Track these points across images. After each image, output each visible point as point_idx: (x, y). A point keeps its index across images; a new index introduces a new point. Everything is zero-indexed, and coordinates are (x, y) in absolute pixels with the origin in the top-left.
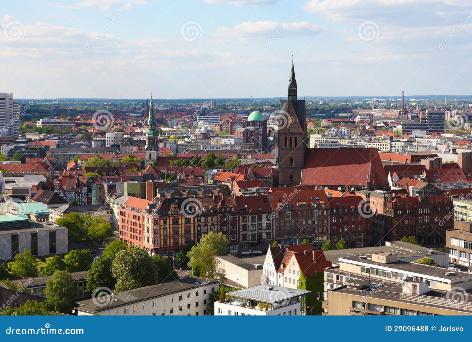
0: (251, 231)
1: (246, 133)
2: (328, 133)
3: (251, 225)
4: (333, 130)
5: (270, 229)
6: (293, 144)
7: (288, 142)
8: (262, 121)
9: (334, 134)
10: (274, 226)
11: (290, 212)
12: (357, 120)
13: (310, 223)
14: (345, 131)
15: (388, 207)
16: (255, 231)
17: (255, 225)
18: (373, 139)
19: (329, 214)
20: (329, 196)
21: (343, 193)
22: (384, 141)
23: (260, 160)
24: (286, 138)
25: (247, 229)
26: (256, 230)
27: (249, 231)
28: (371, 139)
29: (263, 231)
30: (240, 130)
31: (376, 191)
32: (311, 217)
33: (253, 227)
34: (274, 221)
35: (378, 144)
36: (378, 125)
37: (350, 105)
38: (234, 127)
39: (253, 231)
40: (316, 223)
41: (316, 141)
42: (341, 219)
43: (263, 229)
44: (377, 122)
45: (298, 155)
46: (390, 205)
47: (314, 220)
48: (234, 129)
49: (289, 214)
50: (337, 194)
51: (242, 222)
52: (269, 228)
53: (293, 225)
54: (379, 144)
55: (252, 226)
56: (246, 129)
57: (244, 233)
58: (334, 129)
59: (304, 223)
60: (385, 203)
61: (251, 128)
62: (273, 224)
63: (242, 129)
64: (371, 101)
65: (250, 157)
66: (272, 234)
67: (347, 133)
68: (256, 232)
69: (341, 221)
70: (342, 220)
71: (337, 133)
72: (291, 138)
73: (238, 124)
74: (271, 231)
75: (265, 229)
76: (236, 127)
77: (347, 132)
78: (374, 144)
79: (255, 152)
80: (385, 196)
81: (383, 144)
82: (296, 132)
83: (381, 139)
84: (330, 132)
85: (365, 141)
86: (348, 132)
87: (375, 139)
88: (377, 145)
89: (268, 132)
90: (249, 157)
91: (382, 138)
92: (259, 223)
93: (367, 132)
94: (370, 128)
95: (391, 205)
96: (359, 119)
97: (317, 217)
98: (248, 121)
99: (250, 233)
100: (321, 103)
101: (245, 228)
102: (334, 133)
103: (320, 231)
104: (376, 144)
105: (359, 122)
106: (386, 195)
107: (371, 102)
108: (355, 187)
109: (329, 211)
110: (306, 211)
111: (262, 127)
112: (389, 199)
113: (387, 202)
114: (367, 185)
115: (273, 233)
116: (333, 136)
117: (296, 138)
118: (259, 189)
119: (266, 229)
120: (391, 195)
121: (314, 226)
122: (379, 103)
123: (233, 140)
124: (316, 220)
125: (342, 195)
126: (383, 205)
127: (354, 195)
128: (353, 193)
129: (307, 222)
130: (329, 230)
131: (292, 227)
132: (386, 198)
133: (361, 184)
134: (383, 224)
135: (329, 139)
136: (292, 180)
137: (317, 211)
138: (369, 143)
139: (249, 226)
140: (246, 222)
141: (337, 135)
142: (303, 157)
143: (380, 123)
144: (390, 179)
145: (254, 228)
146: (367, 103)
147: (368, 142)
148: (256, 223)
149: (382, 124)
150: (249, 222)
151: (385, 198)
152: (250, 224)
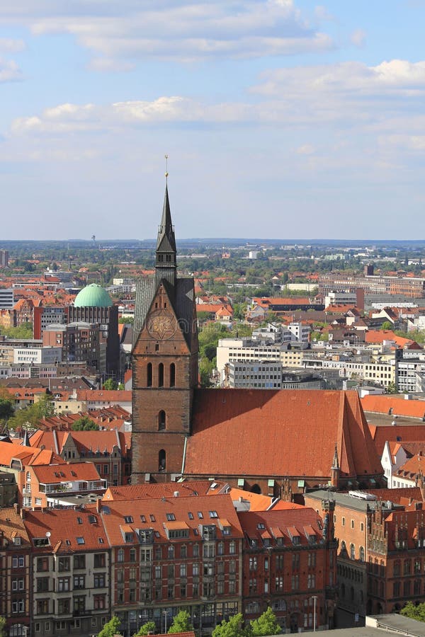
0: (59, 592)
1: (70, 334)
2: (260, 336)
3: (59, 578)
4: (271, 330)
5: (104, 587)
6: (166, 379)
7: (155, 373)
8: (106, 309)
9: (274, 339)
10: (113, 581)
11: (150, 548)
12: (327, 302)
13: (196, 571)
14: (298, 331)
15: (376, 533)
16: (69, 591)
17: (68, 578)
18: (358, 353)
19: (241, 551)
20: (241, 508)
21: (273, 500)
22: (382, 359)
23: (97, 403)
24: (150, 366)
25: (50, 588)
26: (71, 589)
27: (53, 591)
28: (353, 354)
29: (86, 592)
30: (54, 328)
31: (351, 492)
32: (199, 559)
33: (63, 583)
34: (113, 568)
35: (369, 365)
36: (375, 316)
37: (316, 262)
38: (43, 319)
39: (63, 591)
40: (210, 571)
41: (231, 355)
42: (267, 563)
43: (86, 587)
44: (375, 306)
45: (178, 402)
46: (379, 528)
47: (206, 565)
48: (43, 324)
49: (148, 551)
50: (259, 503)
51: (39, 571)
52: (101, 585)
53: (157, 576)
54: (373, 365)
55: (61, 581)
56: (69, 325)
57: (42, 596)
58: (274, 328)
59: (183, 572)
60: (370, 524)
61: (82, 325)
62: (110, 574)
63: (62, 328)
64: (365, 252)
65: (75, 396)
66: (107, 598)
67: (303, 336)
68: (71, 595)
69: (267, 566)
70: (271, 565)
71: (280, 335)
72: (161, 366)
73: (53, 311)
74: (106, 591)
75: (93, 587)
76: (49, 319)
77: (303, 334)
78: (361, 365)
79: (88, 383)
80: (368, 507)
81: (380, 366)
82: (173, 352)
83: (376, 352)
84: (264, 335)
85: (342, 359)
86: (305, 333)
87: (363, 354)
88: (367, 367)
89: (120, 332)
90: (72, 397)
91: (381, 351)
92: (80, 572)
93: (350, 334)
94: (356, 323)
95: (383, 528)
96: (334, 301)
97: (211, 557)
98: (75, 306)
99: (55, 596)
100: (251, 255)
101: (43, 585)
102: (272, 336)
103: (220, 590)
104: (365, 365)
105: (332, 305)
106: (373, 506)
107: (363, 255)
108: (306, 479)
109: (240, 544)
110: (187, 544)
111: (108, 321)
112: (378, 515)
113: (374, 521)
114: (332, 475)
115: (110, 595)
116: (269, 345)
117: (173, 366)
118: (85, 484)
119: (95, 588)
120: (383, 505)
121: (206, 580)
122: (382, 257)
123: (39, 352)
124: (210, 565)
125: (272, 504)
126: (364, 528)
127: (302, 507)
128: (298, 499)
129: (190, 570)
130: (240, 587)
131: (154, 582)
132: (371, 511)
133: (319, 473)
134: (364, 572)
135: (261, 350)
136: (163, 463)
137: (213, 544)
138: (349, 364)
139: (54, 579)
140: (47, 570)
141: (279, 341)
142: (188, 410)
143: (379, 311)
144: (386, 458)
145: (66, 585)
146: (355, 256)
147: (347, 361)
148: (70, 574)
149: (384, 314)
150: (54, 570)
151: (369, 511)
152: (55, 575)
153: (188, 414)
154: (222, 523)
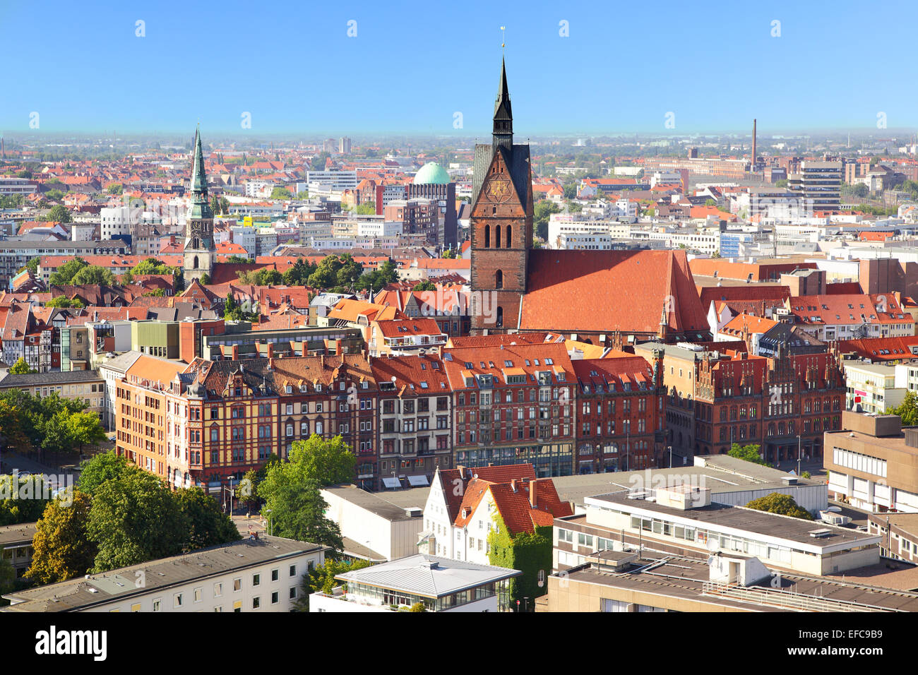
0: (404, 433)
1: (411, 211)
2: (590, 212)
3: (404, 420)
4: (601, 206)
5: (446, 428)
6: (503, 240)
7: (492, 235)
8: (445, 186)
9: (602, 214)
10: (455, 423)
11: (490, 392)
12: (653, 183)
13: (532, 414)
14: (626, 207)
15: (703, 381)
16: (413, 432)
17: (413, 419)
18: (684, 226)
19: (575, 395)
20: (575, 357)
21: (605, 350)
22: (707, 231)
23: (436, 271)
24: (487, 228)
25: (396, 429)
26: (416, 430)
27: (399, 432)
28: (679, 226)
29: (430, 433)
30: (395, 204)
31: (679, 344)
32: (536, 403)
33: (408, 424)
34: (455, 411)
35: (694, 236)
36: (699, 194)
37: (642, 148)
38: (385, 197)
39: (408, 432)
40: (546, 415)
41: (562, 229)
42: (599, 408)
43: (430, 428)
44: (699, 186)
45: (514, 262)
46: (707, 376)
47: (542, 409)
48: (385, 201)
49: (488, 395)
50: (592, 352)
51: (384, 413)
52: (444, 426)
53: (495, 419)
54: (697, 237)
55: (406, 422)
56: (409, 201)
57: (388, 436)
58: (603, 204)
59: (520, 416)
60: (697, 373)
61: (423, 201)
62: (452, 416)
63: (402, 203)
64: (688, 139)
65: (416, 264)
66: (449, 439)
67: (631, 212)
68: (415, 436)
69: (599, 411)
70: (603, 409)
71: (608, 211)
72: (498, 228)
73: (394, 190)
74: (448, 432)
75: (436, 428)
76: (390, 197)
77: (630, 210)
78: (686, 236)
79: (428, 253)
80: (696, 356)
81: (705, 237)
82: (508, 214)
83: (700, 225)
84: (593, 210)
85: (668, 230)
86: (633, 209)
87: (688, 226)
88: (692, 238)
89: (458, 208)
90: (413, 265)
91: (705, 224)
92: (423, 414)
93: (675, 210)
94: (681, 201)
95: (710, 376)
96: (659, 181)
97: (547, 401)
98: (415, 184)
99: (401, 437)
100: (579, 144)
101: (389, 426)
102: (601, 211)
103: (555, 432)
104: (690, 236)
105: (658, 186)
106: (700, 355)
107: (687, 141)
108: (636, 335)
109: (575, 389)
110: (524, 389)
111: (446, 197)
112: (705, 364)
113: (702, 370)
114: (660, 330)
115: (452, 436)
116: (599, 219)
117: (509, 227)
118: (427, 338)
119: (438, 429)
120: (710, 355)
121: (542, 423)
122: (704, 143)
123: (382, 225)
124: (546, 409)
125: (604, 353)
126: (692, 376)
127: (632, 355)
128: (629, 349)
129: (526, 414)
130: (574, 430)
131: (493, 424)
132: (698, 360)
133: (648, 329)
134: (692, 419)
135: (591, 224)
136: (500, 320)
137: (549, 389)
138: (675, 235)
139: (399, 421)
140: (394, 413)
141: (607, 216)
142: (524, 269)
143: (703, 190)
144: (712, 317)
145: (411, 426)
146: (679, 142)
147: (673, 233)
148: (415, 416)
149: (707, 193)
150: (399, 412)
151: (697, 361)
152: (401, 417)
153: (523, 273)
154: (557, 370)
